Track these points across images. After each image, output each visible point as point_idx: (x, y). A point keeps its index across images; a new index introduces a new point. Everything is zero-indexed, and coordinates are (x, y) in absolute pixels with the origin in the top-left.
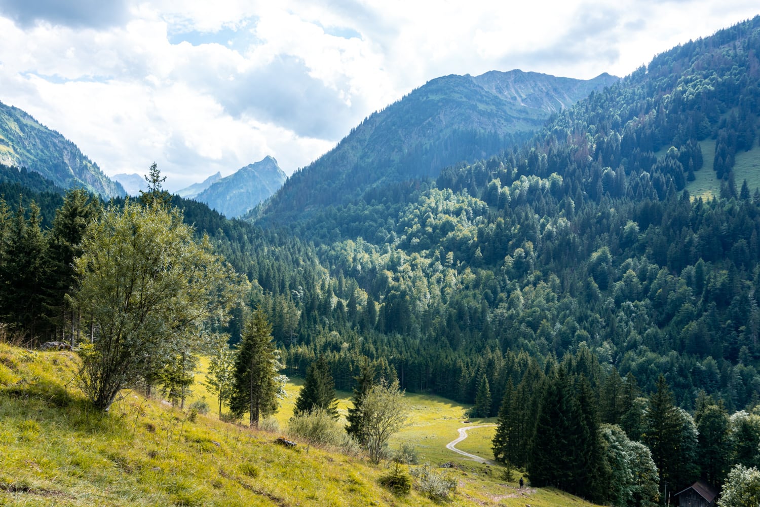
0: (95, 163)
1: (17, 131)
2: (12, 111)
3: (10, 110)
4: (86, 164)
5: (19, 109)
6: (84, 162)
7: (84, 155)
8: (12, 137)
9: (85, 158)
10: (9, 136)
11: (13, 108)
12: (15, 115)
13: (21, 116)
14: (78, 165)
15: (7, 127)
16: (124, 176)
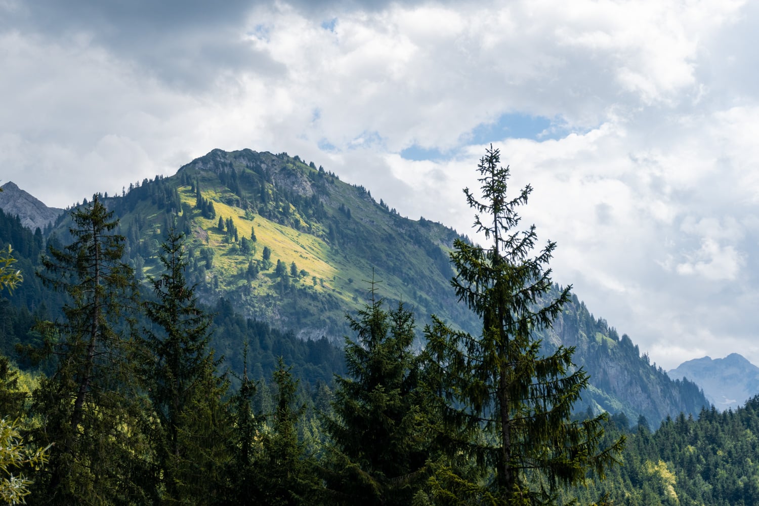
0: (625, 337)
1: (436, 278)
2: (422, 230)
3: (416, 231)
4: (604, 342)
5: (437, 224)
6: (599, 337)
7: (596, 319)
8: (424, 296)
9: (600, 326)
10: (419, 293)
11: (423, 222)
12: (428, 241)
13: (442, 241)
14: (585, 347)
15: (412, 273)
16: (705, 365)
